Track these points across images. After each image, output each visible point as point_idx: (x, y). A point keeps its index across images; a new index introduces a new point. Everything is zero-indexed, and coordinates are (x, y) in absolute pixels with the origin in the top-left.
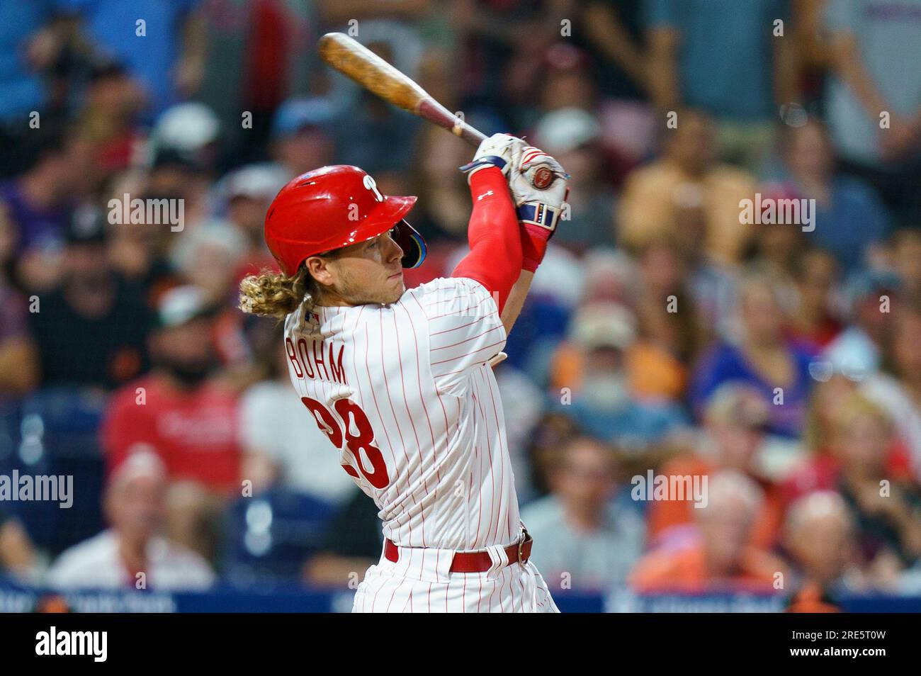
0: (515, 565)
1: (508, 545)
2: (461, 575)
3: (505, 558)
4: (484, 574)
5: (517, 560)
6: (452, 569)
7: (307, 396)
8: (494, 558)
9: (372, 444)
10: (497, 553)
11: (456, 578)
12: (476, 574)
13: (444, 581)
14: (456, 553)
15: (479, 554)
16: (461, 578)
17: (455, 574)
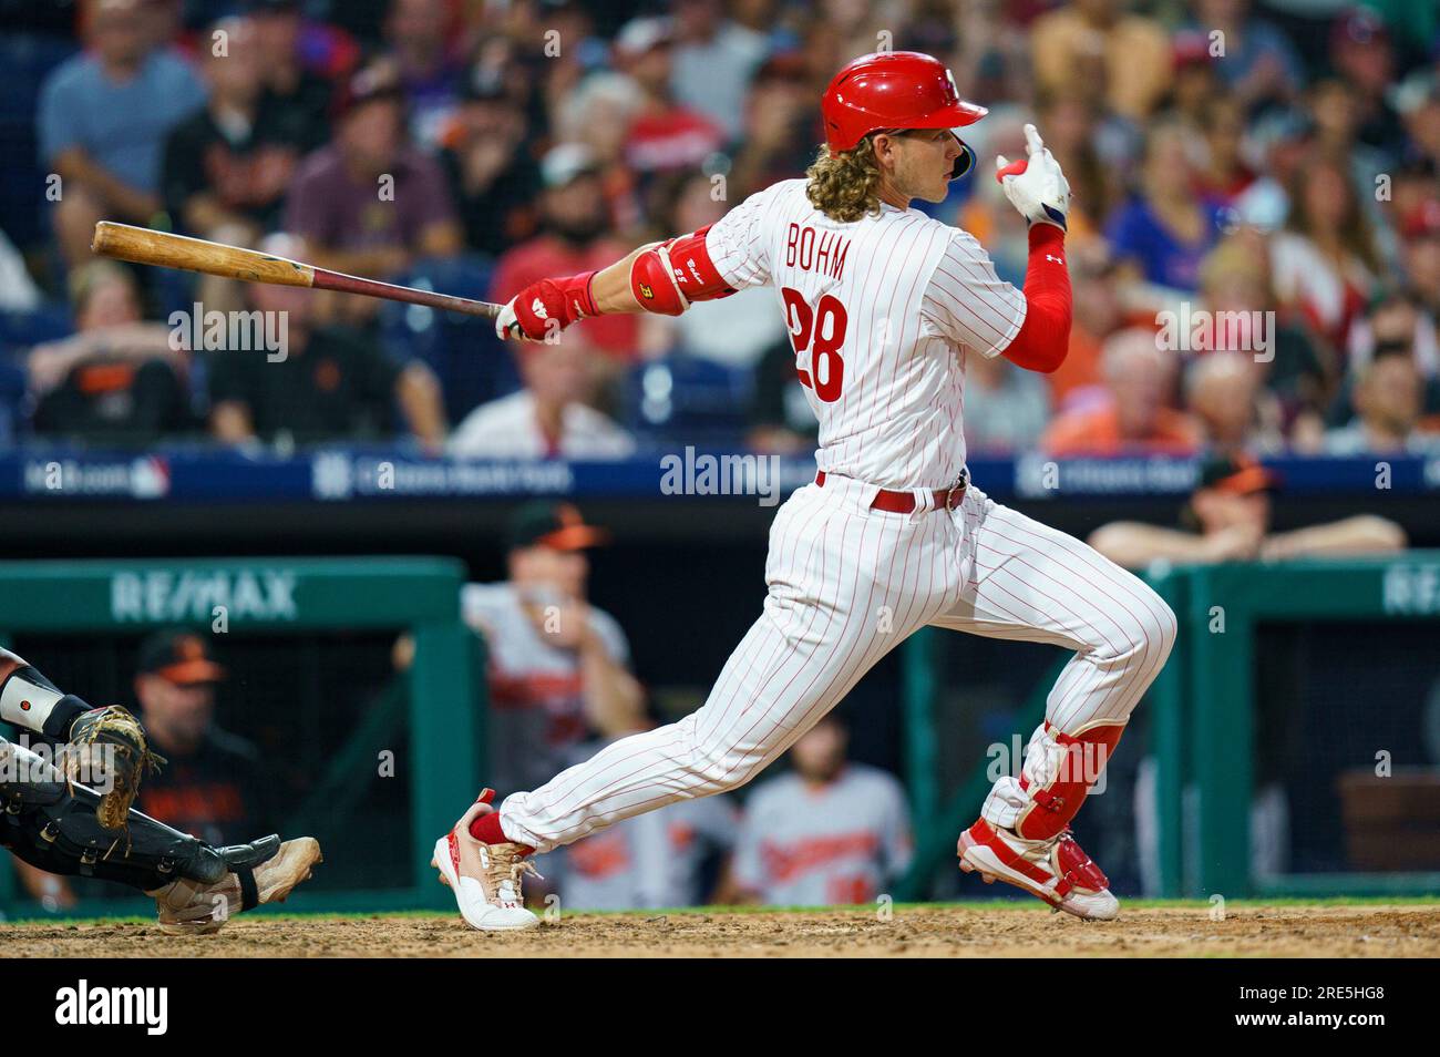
0: (941, 511)
1: (936, 489)
2: (883, 513)
3: (931, 502)
4: (907, 517)
5: (945, 506)
6: (874, 505)
7: (791, 287)
8: (919, 501)
9: (839, 351)
10: (924, 496)
11: (875, 515)
12: (899, 515)
13: (864, 513)
14: (881, 490)
15: (905, 494)
16: (881, 517)
17: (876, 511)
